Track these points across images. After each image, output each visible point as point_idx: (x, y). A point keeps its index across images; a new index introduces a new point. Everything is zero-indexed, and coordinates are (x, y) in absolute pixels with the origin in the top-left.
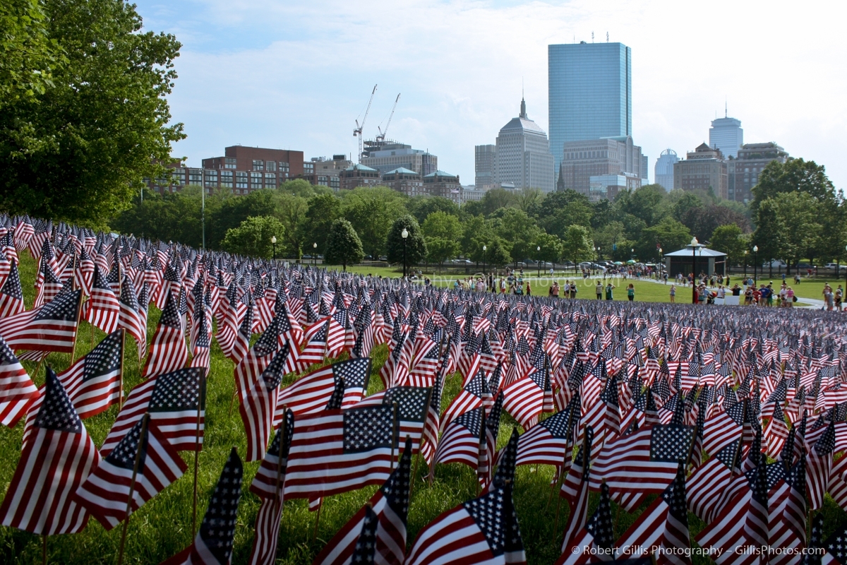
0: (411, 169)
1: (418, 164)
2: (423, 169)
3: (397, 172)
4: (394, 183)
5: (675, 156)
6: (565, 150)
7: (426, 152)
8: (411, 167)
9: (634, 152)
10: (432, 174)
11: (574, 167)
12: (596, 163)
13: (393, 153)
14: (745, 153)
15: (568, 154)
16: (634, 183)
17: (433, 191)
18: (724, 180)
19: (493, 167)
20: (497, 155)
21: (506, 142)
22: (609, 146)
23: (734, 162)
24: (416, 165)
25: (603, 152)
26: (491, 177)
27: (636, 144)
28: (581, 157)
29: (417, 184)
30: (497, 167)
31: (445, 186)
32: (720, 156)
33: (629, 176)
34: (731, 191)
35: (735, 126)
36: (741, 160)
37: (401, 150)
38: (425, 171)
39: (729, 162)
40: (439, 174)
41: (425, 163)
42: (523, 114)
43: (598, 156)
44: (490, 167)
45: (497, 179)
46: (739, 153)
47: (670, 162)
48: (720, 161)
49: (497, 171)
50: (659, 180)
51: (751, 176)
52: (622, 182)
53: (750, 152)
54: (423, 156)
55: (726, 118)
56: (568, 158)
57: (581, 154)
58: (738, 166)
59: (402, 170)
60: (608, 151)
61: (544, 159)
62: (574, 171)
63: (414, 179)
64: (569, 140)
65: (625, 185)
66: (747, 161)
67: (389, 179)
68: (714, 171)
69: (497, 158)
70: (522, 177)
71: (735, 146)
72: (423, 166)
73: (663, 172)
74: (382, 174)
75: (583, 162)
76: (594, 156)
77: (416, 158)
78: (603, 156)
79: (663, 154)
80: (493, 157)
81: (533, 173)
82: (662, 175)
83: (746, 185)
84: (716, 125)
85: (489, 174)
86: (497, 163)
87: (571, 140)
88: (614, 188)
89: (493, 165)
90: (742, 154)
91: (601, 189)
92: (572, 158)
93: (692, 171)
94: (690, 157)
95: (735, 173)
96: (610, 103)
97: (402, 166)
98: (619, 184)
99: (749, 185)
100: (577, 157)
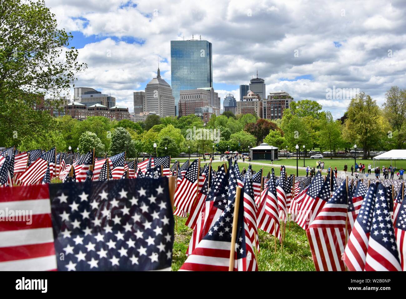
1: (105, 101)
2: (108, 105)
3: (96, 106)
4: (94, 112)
5: (233, 97)
6: (181, 95)
7: (109, 95)
8: (101, 103)
9: (215, 95)
10: (114, 107)
11: (185, 103)
12: (196, 101)
13: (92, 96)
14: (271, 96)
15: (182, 97)
16: (216, 111)
17: (115, 116)
18: (261, 109)
19: (144, 103)
20: (146, 97)
21: (150, 90)
22: (203, 93)
23: (266, 101)
24: (104, 102)
25: (200, 96)
26: (142, 108)
27: (215, 91)
28: (189, 98)
29: (106, 113)
30: (146, 103)
31: (121, 113)
32: (259, 98)
33: (214, 108)
34: (265, 115)
35: (262, 82)
36: (269, 100)
37: (96, 94)
38: (109, 106)
39: (263, 101)
40: (118, 107)
41: (109, 101)
42: (159, 76)
43: (197, 97)
44: (142, 103)
45: (146, 109)
46: (268, 96)
47: (231, 101)
48: (259, 100)
49: (146, 105)
50: (225, 109)
51: (274, 108)
52: (211, 111)
53: (273, 96)
54: (108, 97)
55: (257, 78)
56: (182, 99)
57: (189, 96)
58: (268, 102)
59: (98, 105)
60: (202, 95)
61: (170, 99)
62: (186, 105)
63: (105, 110)
64: (182, 89)
65: (212, 112)
66: (272, 100)
67: (91, 110)
68: (257, 105)
69: (146, 99)
70: (159, 109)
71: (262, 92)
72: (108, 102)
73: (228, 105)
74: (87, 107)
75: (189, 101)
76: (195, 98)
77: (104, 98)
78: (200, 98)
79: (227, 96)
80: (143, 98)
81: (164, 106)
82: (227, 107)
83: (272, 112)
84: (252, 82)
85: (141, 107)
86: (146, 101)
87: (183, 90)
88: (207, 114)
89: (143, 102)
90: (269, 97)
91: (200, 115)
92: (184, 98)
93: (246, 105)
94: (244, 98)
95: (266, 106)
96: (202, 71)
97: (98, 103)
98: (209, 112)
99: (274, 112)
100: (186, 98)
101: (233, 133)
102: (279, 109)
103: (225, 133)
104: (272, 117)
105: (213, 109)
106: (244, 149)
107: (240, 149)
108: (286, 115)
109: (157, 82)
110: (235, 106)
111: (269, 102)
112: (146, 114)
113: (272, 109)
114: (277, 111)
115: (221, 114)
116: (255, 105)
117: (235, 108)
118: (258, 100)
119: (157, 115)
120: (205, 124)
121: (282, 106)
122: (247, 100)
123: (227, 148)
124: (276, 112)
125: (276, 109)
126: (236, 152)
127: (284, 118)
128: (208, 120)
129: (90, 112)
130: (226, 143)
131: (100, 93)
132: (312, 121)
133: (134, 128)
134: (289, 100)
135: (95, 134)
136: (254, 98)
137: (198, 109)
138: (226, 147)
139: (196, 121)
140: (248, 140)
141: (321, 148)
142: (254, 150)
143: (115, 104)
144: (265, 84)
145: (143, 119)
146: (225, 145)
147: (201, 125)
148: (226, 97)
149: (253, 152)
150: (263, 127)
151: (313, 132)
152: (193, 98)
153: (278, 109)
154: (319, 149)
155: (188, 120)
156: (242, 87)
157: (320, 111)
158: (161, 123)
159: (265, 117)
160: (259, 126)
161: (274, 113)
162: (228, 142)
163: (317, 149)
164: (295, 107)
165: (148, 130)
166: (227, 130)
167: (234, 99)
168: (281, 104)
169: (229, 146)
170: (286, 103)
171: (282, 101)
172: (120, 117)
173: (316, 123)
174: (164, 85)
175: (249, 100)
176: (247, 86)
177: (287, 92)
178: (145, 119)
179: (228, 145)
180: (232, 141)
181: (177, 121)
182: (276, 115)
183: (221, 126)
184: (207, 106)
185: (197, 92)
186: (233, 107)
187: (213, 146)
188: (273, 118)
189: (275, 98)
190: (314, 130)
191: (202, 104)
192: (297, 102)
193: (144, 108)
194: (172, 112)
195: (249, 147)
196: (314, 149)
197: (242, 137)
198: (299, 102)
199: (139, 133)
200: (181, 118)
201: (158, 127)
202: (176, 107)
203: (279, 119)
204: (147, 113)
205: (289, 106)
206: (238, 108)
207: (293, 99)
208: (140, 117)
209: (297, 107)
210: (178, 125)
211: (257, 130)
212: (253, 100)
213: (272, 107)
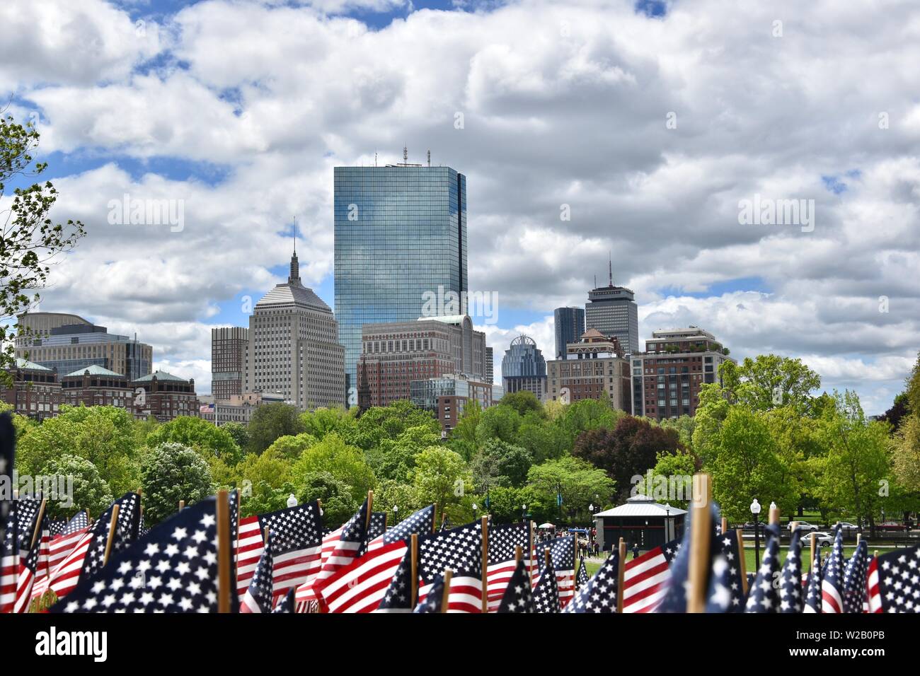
0: (106, 367)
1: (119, 359)
2: (128, 370)
3: (87, 373)
4: (81, 392)
5: (534, 346)
6: (365, 338)
7: (132, 339)
8: (106, 364)
9: (475, 340)
10: (148, 378)
11: (379, 365)
12: (416, 360)
13: (75, 341)
14: (658, 344)
15: (370, 345)
16: (481, 391)
17: (149, 406)
18: (625, 386)
19: (244, 365)
20: (251, 346)
21: (266, 323)
22: (436, 332)
23: (641, 358)
24: (116, 361)
25: (426, 342)
26: (239, 381)
27: (476, 328)
28: (391, 349)
29: (122, 394)
30: (251, 365)
31: (170, 397)
32: (617, 349)
33: (472, 380)
34: (638, 403)
35: (626, 299)
36: (652, 355)
37: (89, 335)
38: (132, 373)
39: (632, 358)
40: (159, 378)
41: (131, 358)
42: (294, 279)
43: (419, 347)
44: (239, 365)
45: (251, 385)
46: (648, 344)
47: (525, 358)
48: (619, 356)
49: (251, 371)
50: (509, 385)
51: (668, 381)
52: (462, 390)
53: (664, 343)
54: (128, 345)
55: (611, 287)
56: (370, 350)
57: (391, 344)
58: (647, 364)
59: (94, 370)
60: (435, 340)
61: (328, 352)
62: (380, 372)
63: (116, 385)
64: (368, 322)
65: (467, 395)
66: (661, 356)
67: (72, 384)
68: (611, 372)
69: (251, 350)
70: (293, 383)
71: (627, 332)
72: (128, 362)
73: (516, 372)
74: (60, 376)
75: (393, 358)
76: (412, 348)
77: (116, 348)
78: (426, 347)
79: (515, 343)
80: (243, 348)
81: (311, 376)
82: (514, 378)
83: (661, 395)
84: (596, 298)
85: (235, 376)
86: (251, 358)
87: (372, 321)
88: (450, 399)
89: (243, 361)
90: (652, 346)
91: (428, 403)
92: (377, 350)
93: (576, 372)
94: (571, 351)
95: (643, 375)
96: (434, 262)
97: (95, 362)
98: (458, 394)
99: (666, 394)
100: (384, 349)
101: (539, 463)
102: (685, 385)
103: (511, 462)
104: (662, 410)
105: (470, 384)
106: (572, 513)
107: (560, 515)
108: (709, 404)
109: (288, 297)
110: (541, 375)
111: (652, 363)
112: (253, 402)
113: (661, 386)
114: (678, 390)
115: (496, 402)
116: (606, 372)
117: (540, 381)
118: (614, 355)
119: (289, 402)
120: (443, 434)
121: (694, 374)
122: (580, 356)
123: (520, 511)
124: (673, 394)
125: (673, 386)
126: (547, 525)
127: (702, 413)
128: (453, 421)
129: (67, 393)
130: (515, 495)
131: (104, 330)
132: (794, 422)
133: (213, 445)
134: (716, 356)
135: (89, 465)
136: (603, 350)
137: (420, 384)
138: (515, 507)
139: (416, 423)
140: (586, 488)
141: (824, 511)
142: (606, 519)
143: (150, 366)
144: (636, 306)
145: (242, 415)
146: (513, 503)
147: (434, 437)
148: (512, 347)
149: (605, 524)
150: (636, 442)
151: (800, 460)
152: (405, 348)
153: (679, 386)
154: (819, 514)
155: (389, 421)
156: (561, 315)
157: (815, 394)
158: (301, 430)
159: (639, 412)
160: (621, 439)
161: (667, 399)
162: (521, 492)
163: (812, 514)
164: (735, 378)
165: (259, 453)
166: (518, 454)
167: (538, 352)
168: (690, 368)
169: (524, 507)
170: (704, 365)
171: (694, 359)
172: (166, 409)
173: (805, 430)
174: (311, 307)
175: (588, 355)
176: (580, 312)
177: (707, 330)
178: (249, 415)
179: (520, 502)
180: (535, 488)
181: (355, 424)
182: (674, 403)
183: (498, 440)
184: (452, 377)
185: (419, 329)
186: (534, 377)
187: (475, 507)
188: (663, 413)
189: (669, 351)
190: (801, 454)
191: (434, 370)
192: (741, 364)
193: (244, 380)
194: (336, 395)
195: (591, 508)
196: (800, 515)
197: (566, 476)
198: (748, 363)
199: (229, 462)
200: (366, 415)
201: (291, 441)
202: (348, 376)
203: (683, 418)
204: (254, 396)
205: (717, 376)
206: (550, 383)
207: (726, 352)
208: (232, 409)
209: (743, 379)
210: (359, 436)
211: (615, 451)
212: (600, 356)
213: (660, 378)
